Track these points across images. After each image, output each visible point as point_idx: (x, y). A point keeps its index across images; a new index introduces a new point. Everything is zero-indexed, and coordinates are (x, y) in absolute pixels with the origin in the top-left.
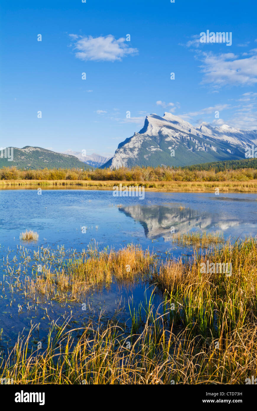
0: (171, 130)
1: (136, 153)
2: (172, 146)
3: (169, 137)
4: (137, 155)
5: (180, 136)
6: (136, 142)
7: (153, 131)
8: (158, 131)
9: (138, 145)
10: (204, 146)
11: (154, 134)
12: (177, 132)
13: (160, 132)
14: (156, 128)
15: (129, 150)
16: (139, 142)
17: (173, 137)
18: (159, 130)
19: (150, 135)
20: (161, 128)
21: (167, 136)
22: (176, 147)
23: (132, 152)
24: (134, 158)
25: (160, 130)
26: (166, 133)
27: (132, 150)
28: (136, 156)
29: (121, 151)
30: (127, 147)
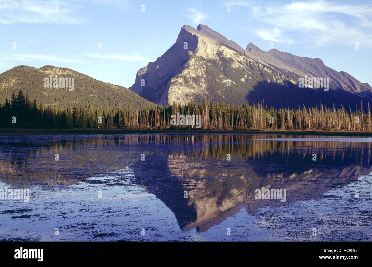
0: (231, 50)
1: (204, 86)
2: (245, 77)
3: (234, 62)
4: (207, 89)
5: (246, 62)
6: (197, 68)
7: (209, 51)
8: (215, 52)
9: (201, 72)
10: (282, 78)
11: (211, 57)
12: (241, 55)
13: (220, 54)
14: (212, 46)
15: (192, 81)
16: (201, 68)
17: (238, 61)
18: (217, 50)
19: (206, 58)
20: (219, 47)
21: (231, 60)
22: (250, 78)
23: (197, 84)
24: (203, 95)
25: (219, 49)
26: (229, 56)
27: (196, 80)
28: (205, 91)
29: (181, 82)
30: (188, 76)
